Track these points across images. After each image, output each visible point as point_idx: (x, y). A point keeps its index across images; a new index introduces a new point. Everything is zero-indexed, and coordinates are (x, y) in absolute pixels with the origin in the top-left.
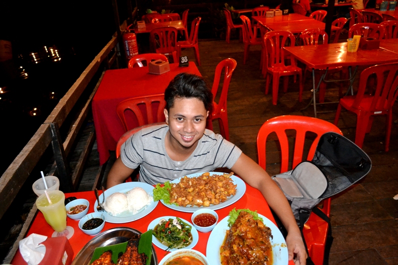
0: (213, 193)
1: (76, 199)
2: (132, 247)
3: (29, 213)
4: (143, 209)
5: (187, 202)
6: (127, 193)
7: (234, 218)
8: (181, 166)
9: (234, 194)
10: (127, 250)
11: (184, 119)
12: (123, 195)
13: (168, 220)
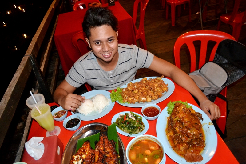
0: (152, 92)
1: (58, 107)
2: (103, 136)
3: (27, 119)
4: (105, 109)
5: (135, 100)
6: (92, 98)
7: (171, 108)
8: (113, 74)
9: (167, 91)
10: (100, 139)
11: (101, 43)
12: (90, 101)
13: (124, 115)
